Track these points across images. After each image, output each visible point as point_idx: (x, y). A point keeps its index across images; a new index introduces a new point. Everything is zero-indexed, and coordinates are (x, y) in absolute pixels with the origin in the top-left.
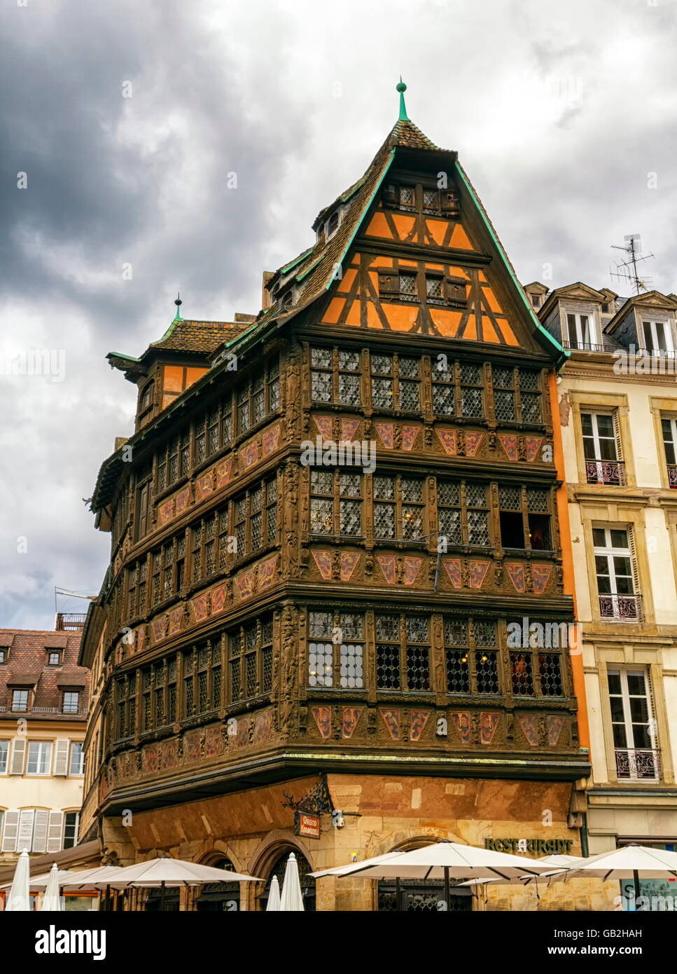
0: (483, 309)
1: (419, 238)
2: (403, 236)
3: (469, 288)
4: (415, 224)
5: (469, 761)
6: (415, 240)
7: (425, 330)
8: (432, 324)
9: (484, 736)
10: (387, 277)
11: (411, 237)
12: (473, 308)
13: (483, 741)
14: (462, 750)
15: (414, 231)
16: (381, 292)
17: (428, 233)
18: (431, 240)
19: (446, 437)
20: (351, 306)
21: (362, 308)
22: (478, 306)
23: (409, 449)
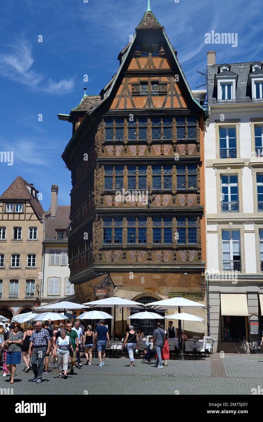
0: (174, 93)
1: (149, 67)
2: (143, 67)
3: (168, 85)
4: (148, 61)
5: (159, 267)
6: (147, 68)
7: (149, 106)
8: (152, 103)
9: (165, 258)
10: (135, 86)
11: (146, 67)
12: (170, 94)
13: (165, 260)
14: (157, 263)
15: (147, 64)
16: (132, 93)
17: (153, 64)
18: (154, 67)
19: (157, 148)
20: (120, 100)
21: (125, 100)
22: (172, 93)
23: (142, 154)
